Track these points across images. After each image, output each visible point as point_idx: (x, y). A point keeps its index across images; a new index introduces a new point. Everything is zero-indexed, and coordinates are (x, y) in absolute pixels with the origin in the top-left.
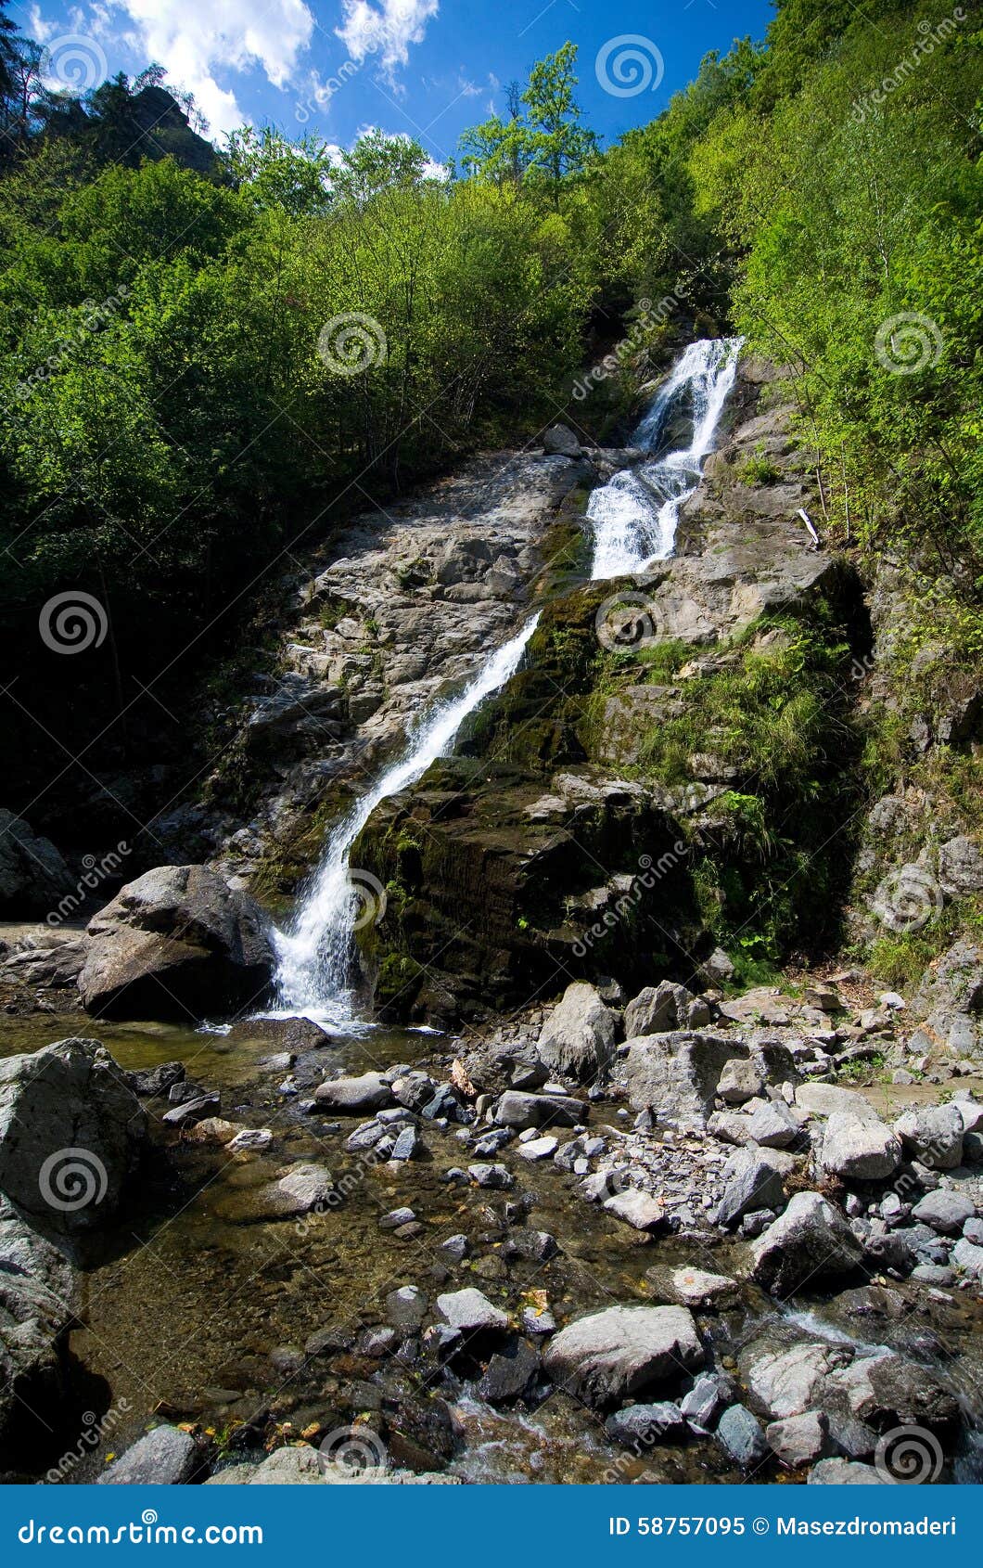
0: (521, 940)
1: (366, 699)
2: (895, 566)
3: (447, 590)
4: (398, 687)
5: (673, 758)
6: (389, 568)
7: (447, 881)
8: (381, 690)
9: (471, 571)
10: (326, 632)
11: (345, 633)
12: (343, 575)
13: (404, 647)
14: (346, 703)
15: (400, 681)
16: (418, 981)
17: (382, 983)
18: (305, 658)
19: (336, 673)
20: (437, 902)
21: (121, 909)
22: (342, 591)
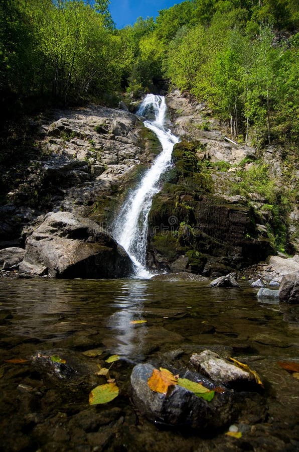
0: (247, 242)
1: (98, 167)
2: (271, 153)
3: (116, 137)
4: (111, 165)
5: (245, 193)
6: (88, 125)
7: (209, 222)
8: (103, 166)
9: (124, 133)
10: (66, 142)
11: (78, 143)
12: (70, 123)
13: (108, 152)
14: (90, 167)
15: (110, 163)
16: (204, 261)
17: (190, 261)
18: (60, 149)
19: (81, 157)
20: (205, 230)
21: (51, 228)
22: (71, 128)
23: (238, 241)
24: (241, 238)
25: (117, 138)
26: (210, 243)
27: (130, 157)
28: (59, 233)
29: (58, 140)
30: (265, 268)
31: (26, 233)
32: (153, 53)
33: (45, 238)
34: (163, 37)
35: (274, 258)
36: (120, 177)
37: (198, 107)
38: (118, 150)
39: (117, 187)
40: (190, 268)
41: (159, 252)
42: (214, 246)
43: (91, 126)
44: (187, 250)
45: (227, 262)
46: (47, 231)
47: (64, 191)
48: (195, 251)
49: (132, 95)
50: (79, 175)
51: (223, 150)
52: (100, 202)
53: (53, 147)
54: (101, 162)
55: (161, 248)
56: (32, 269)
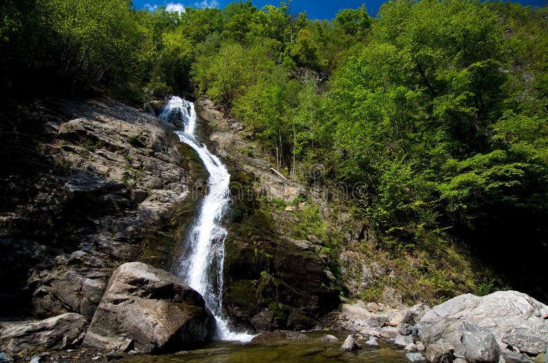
0: (323, 291)
1: (140, 192)
2: (317, 192)
3: (156, 153)
4: (155, 191)
5: (305, 235)
6: (118, 133)
7: (288, 271)
8: (146, 190)
9: (164, 150)
10: (90, 152)
11: (109, 156)
12: (95, 127)
13: (150, 173)
14: (129, 192)
15: (154, 188)
16: (287, 313)
17: (275, 315)
18: (84, 162)
19: (117, 176)
20: (284, 279)
21: (129, 286)
22: (97, 135)
23: (314, 290)
24: (318, 287)
25: (157, 155)
26: (291, 293)
27: (175, 180)
28: (140, 292)
29: (77, 148)
30: (340, 317)
31: (38, 281)
32: (178, 50)
33: (125, 300)
34: (190, 36)
35: (346, 306)
36: (170, 207)
37: (235, 125)
38: (161, 171)
39: (168, 220)
40: (276, 322)
41: (237, 305)
42: (295, 297)
43: (122, 135)
44: (270, 302)
45: (308, 312)
46: (124, 291)
47: (97, 222)
48: (278, 303)
49: (152, 92)
50: (118, 202)
51: (277, 186)
52: (151, 240)
53: (71, 157)
54: (141, 184)
55: (239, 300)
56: (107, 343)
